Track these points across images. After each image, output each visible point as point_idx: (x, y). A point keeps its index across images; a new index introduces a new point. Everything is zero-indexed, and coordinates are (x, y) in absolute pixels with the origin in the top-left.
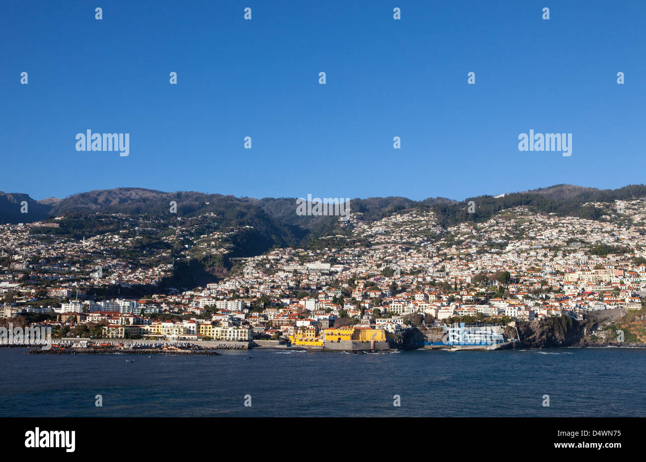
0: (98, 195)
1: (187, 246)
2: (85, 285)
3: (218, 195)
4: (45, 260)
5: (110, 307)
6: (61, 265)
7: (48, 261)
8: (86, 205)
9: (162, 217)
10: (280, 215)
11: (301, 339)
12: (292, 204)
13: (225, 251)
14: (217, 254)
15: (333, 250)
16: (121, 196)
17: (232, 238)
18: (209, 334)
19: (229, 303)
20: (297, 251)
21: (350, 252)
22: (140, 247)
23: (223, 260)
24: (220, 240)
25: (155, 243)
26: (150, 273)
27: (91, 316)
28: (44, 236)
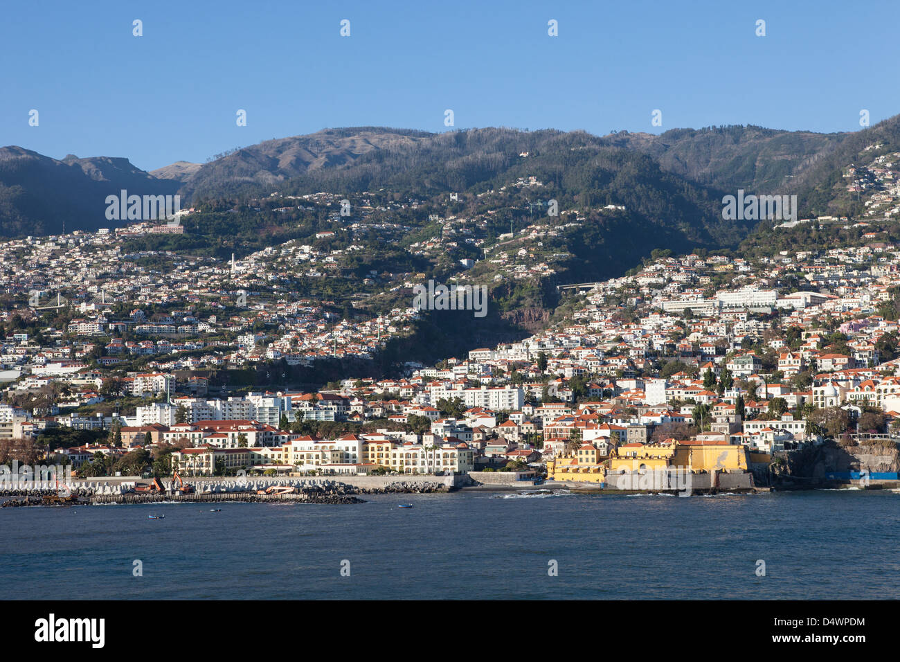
0: (280, 151)
1: (464, 262)
2: (209, 363)
3: (552, 133)
4: (142, 312)
5: (235, 411)
6: (177, 322)
7: (148, 312)
8: (252, 176)
9: (416, 197)
10: (706, 170)
11: (566, 467)
12: (736, 141)
13: (545, 270)
14: (528, 279)
15: (801, 255)
16: (331, 148)
17: (569, 236)
18: (387, 462)
19: (493, 393)
20: (709, 261)
21: (841, 258)
22: (355, 270)
23: (541, 292)
24: (540, 244)
25: (390, 259)
26: (365, 330)
27: (173, 431)
28: (150, 255)
